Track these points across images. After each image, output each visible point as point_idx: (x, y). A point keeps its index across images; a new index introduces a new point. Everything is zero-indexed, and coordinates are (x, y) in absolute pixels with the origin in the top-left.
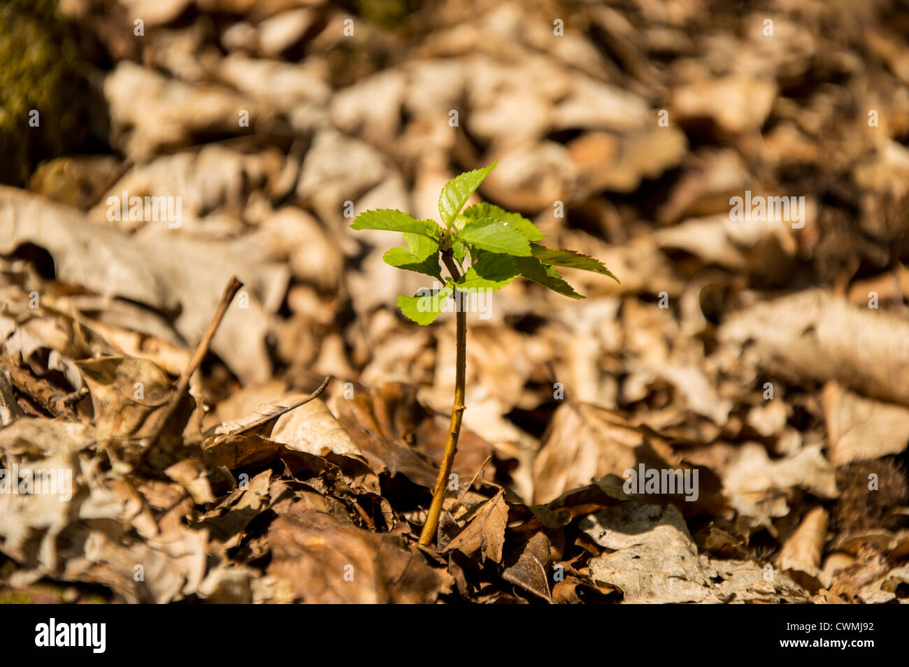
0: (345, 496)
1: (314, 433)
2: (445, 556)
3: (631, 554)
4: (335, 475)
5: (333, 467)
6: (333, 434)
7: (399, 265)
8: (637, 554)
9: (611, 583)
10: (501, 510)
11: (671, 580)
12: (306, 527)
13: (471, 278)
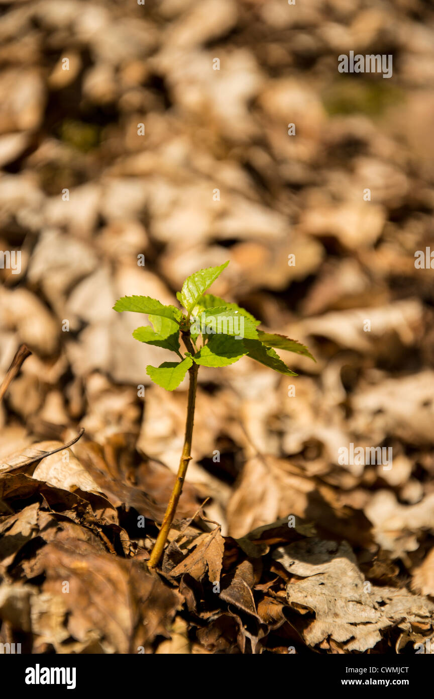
0: (92, 526)
1: (64, 473)
2: (178, 579)
3: (318, 581)
4: (85, 509)
5: (84, 502)
6: (79, 475)
7: (147, 341)
8: (323, 582)
9: (305, 604)
10: (219, 542)
11: (351, 604)
12: (71, 552)
13: (206, 354)
